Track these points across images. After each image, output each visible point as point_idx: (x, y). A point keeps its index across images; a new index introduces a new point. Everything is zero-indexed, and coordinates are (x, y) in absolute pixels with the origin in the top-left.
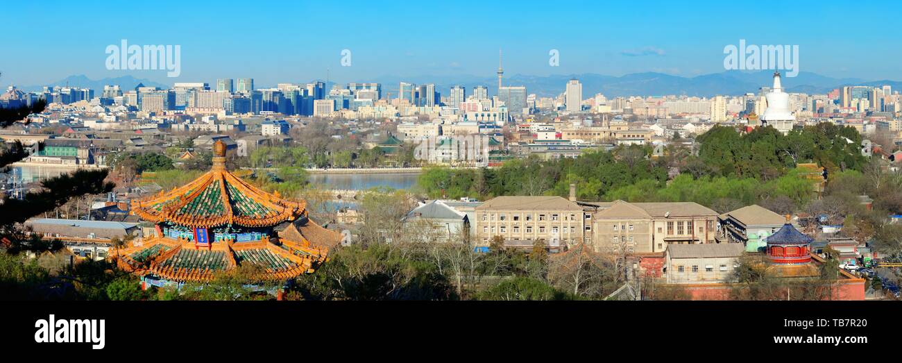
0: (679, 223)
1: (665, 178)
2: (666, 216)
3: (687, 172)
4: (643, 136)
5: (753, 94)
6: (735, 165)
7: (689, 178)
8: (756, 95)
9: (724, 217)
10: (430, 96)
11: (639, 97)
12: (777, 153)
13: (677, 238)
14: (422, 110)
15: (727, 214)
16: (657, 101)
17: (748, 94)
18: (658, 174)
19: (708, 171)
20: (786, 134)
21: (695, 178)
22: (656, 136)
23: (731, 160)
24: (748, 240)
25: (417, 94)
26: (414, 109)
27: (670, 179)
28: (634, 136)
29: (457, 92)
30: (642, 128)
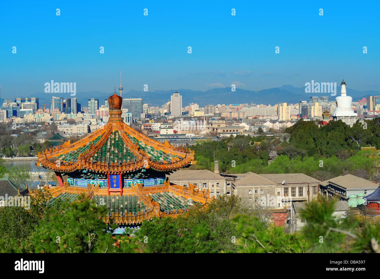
0: (293, 188)
1: (267, 158)
2: (283, 183)
3: (284, 154)
4: (237, 131)
5: (306, 102)
6: (316, 149)
7: (286, 158)
8: (308, 102)
9: (325, 183)
10: (74, 106)
11: (224, 105)
12: (346, 140)
13: (298, 199)
14: (69, 116)
15: (328, 181)
16: (236, 107)
17: (302, 102)
18: (262, 156)
19: (299, 153)
20: (351, 126)
21: (290, 158)
22: (246, 130)
23: (313, 145)
24: (348, 199)
25: (64, 105)
26: (63, 115)
27: (271, 159)
28: (230, 131)
29: (93, 103)
30: (233, 125)
